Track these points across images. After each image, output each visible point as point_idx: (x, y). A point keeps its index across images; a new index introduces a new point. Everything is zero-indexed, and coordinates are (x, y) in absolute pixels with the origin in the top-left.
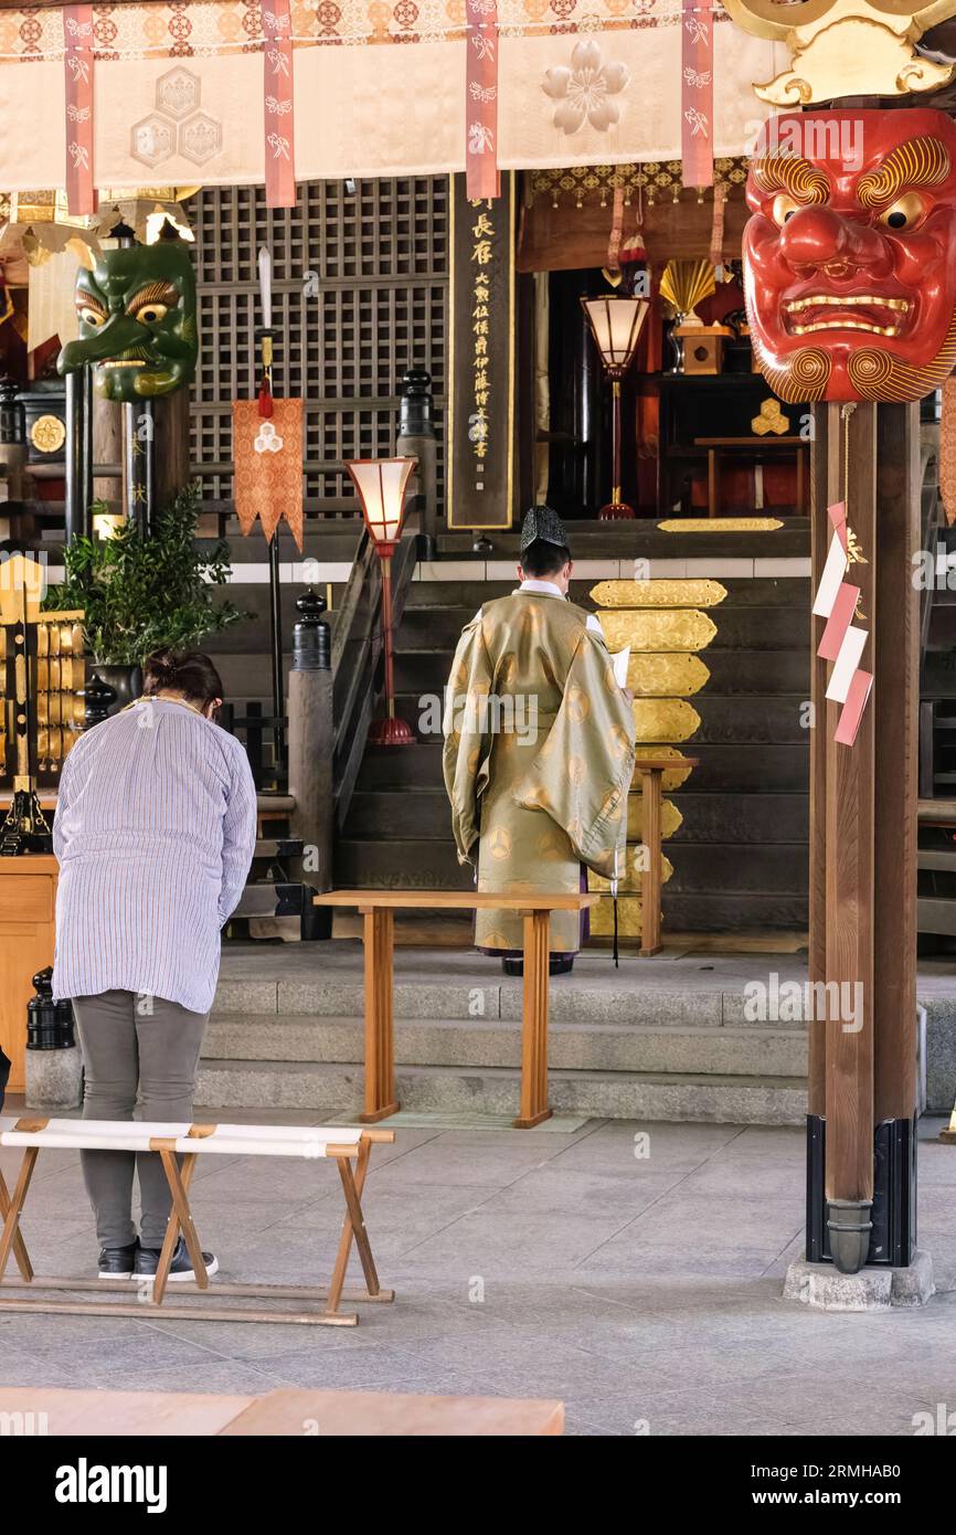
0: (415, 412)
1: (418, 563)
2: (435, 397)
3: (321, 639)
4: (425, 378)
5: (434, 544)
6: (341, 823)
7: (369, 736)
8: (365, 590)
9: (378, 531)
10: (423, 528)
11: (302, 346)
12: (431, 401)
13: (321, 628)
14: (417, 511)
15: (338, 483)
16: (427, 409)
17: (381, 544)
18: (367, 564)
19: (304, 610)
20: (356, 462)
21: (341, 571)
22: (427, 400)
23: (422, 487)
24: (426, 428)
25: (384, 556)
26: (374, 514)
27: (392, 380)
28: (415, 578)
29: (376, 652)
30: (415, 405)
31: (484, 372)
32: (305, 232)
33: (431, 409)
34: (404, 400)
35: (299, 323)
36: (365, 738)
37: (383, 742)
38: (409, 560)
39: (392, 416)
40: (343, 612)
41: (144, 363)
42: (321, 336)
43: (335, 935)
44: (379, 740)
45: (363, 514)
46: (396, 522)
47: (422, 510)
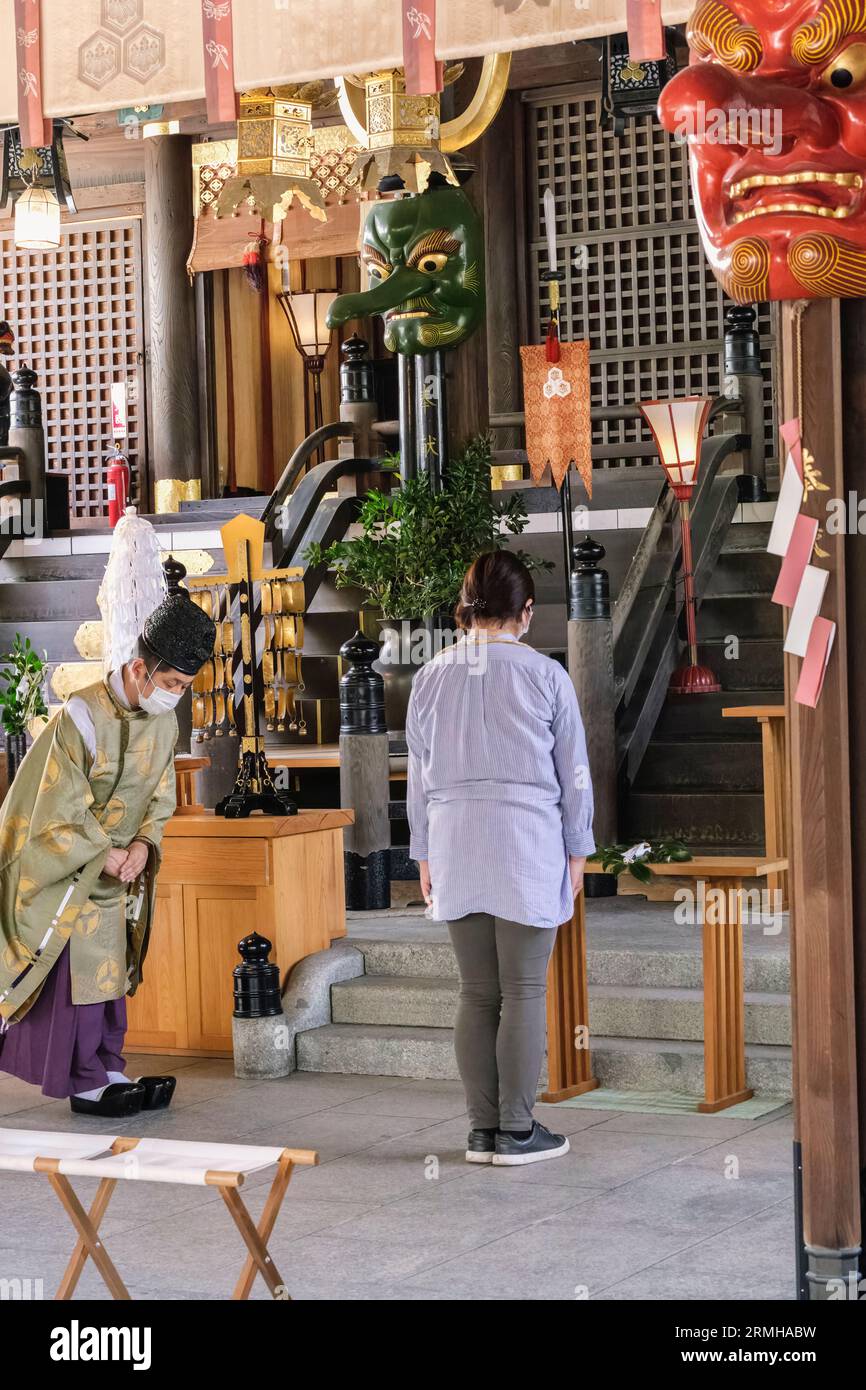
0: (740, 350)
1: (740, 505)
2: (761, 337)
3: (598, 587)
4: (749, 314)
5: (762, 484)
6: (632, 776)
7: (670, 685)
8: (666, 535)
9: (673, 473)
10: (748, 467)
11: (667, 290)
12: (756, 336)
13: (598, 576)
14: (738, 450)
15: (637, 432)
16: (751, 346)
17: (680, 487)
18: (668, 508)
19: (581, 557)
20: (651, 406)
21: (638, 518)
22: (751, 336)
23: (747, 425)
24: (751, 364)
25: (682, 499)
26: (669, 457)
27: (720, 323)
28: (734, 521)
29: (680, 597)
30: (739, 342)
33: (757, 347)
34: (728, 337)
35: (664, 267)
36: (666, 686)
37: (683, 690)
38: (728, 500)
40: (637, 559)
41: (427, 314)
42: (685, 278)
43: (620, 891)
44: (679, 688)
45: (659, 455)
46: (691, 463)
47: (744, 451)
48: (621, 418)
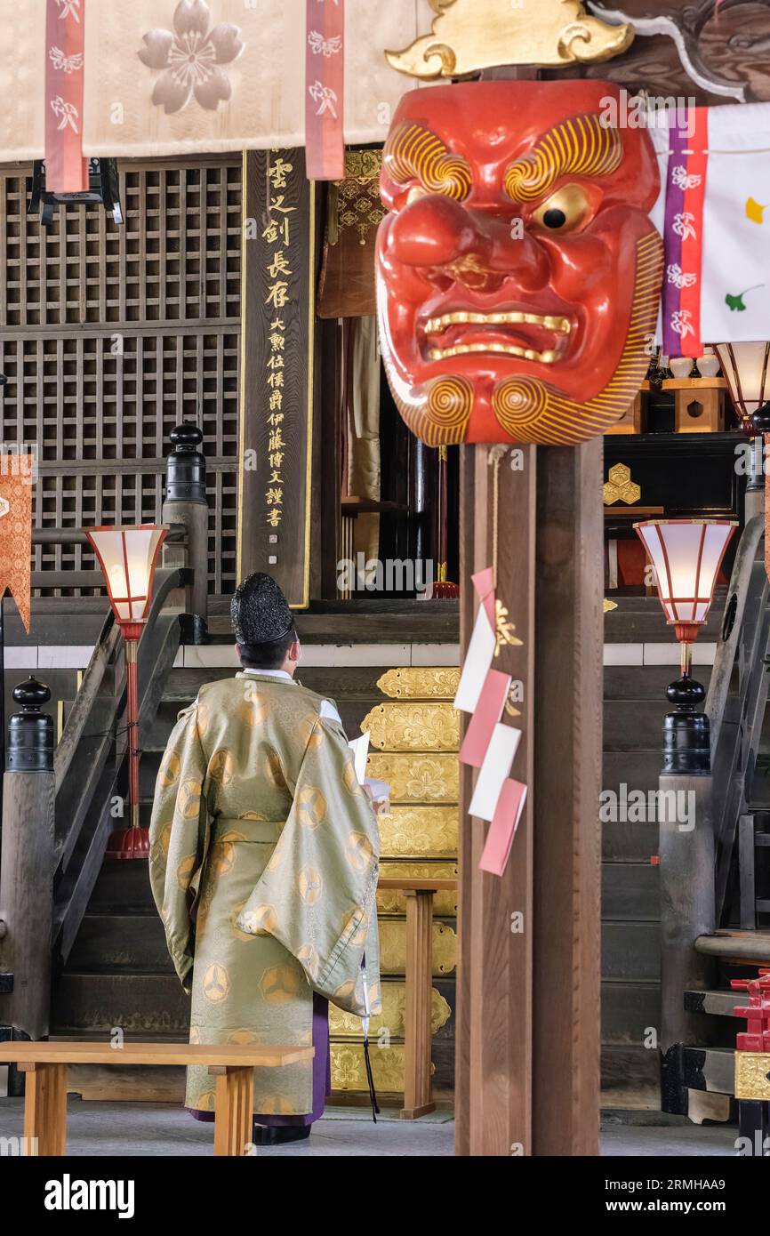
0: (184, 474)
1: (181, 647)
2: (208, 459)
3: (42, 735)
4: (196, 435)
5: (204, 626)
6: (65, 953)
7: (108, 849)
8: (108, 678)
9: (122, 609)
10: (190, 605)
11: (78, 399)
12: (203, 461)
13: (42, 722)
14: (181, 586)
15: (77, 557)
16: (197, 470)
17: (127, 625)
18: (111, 647)
19: (23, 700)
20: (96, 530)
21: (76, 657)
22: (197, 460)
23: (190, 558)
24: (196, 490)
25: (128, 638)
26: (117, 589)
27: (158, 440)
28: (174, 666)
29: (120, 749)
30: (183, 465)
31: (279, 430)
32: (82, 271)
33: (202, 471)
34: (170, 459)
35: (75, 374)
36: (103, 850)
37: (123, 855)
38: (169, 643)
39: (159, 480)
40: (78, 703)
42: (99, 388)
44: (119, 853)
45: (105, 591)
46: (142, 598)
47: (188, 586)
48: (78, 543)
